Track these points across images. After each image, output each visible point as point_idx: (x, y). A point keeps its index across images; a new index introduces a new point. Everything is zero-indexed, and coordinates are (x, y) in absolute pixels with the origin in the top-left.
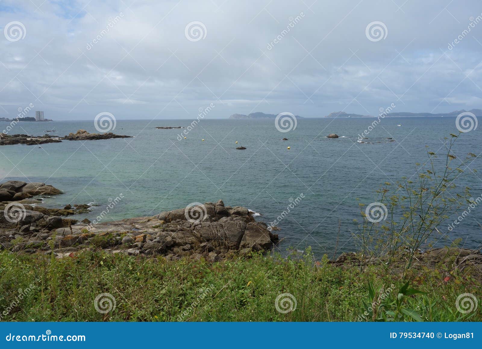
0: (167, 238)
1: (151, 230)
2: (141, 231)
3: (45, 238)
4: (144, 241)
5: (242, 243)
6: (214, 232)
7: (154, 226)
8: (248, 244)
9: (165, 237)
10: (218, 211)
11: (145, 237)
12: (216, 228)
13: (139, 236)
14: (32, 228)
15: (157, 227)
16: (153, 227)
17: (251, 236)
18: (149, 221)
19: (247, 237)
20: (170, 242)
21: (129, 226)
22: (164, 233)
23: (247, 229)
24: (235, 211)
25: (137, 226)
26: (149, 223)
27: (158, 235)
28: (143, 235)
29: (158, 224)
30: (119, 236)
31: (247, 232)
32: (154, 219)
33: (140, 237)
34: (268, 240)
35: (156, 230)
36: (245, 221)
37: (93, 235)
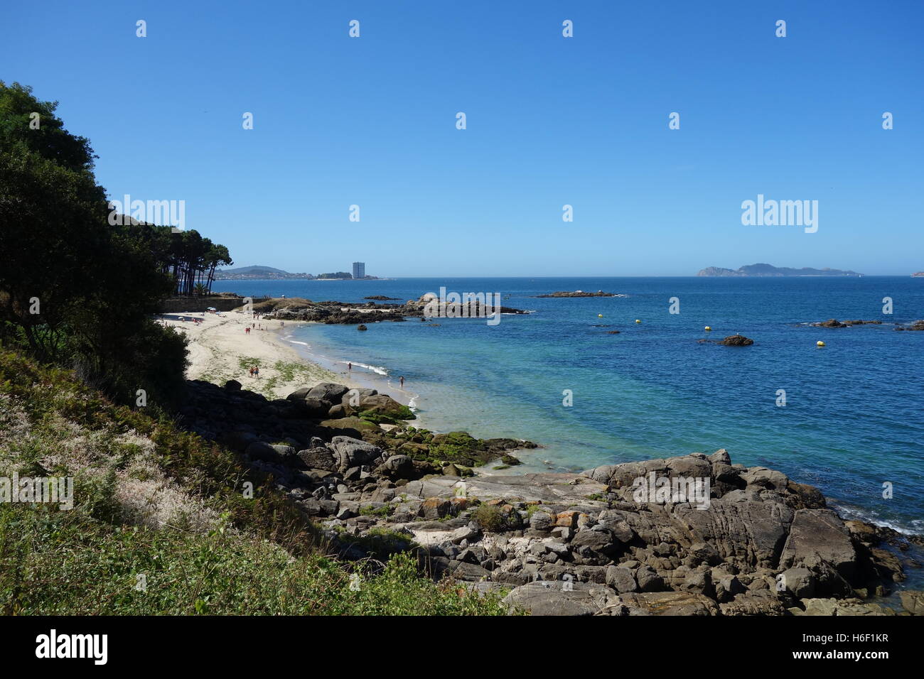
0: (620, 524)
1: (584, 504)
2: (564, 503)
3: (389, 498)
4: (574, 526)
5: (786, 555)
6: (719, 522)
7: (589, 494)
8: (802, 560)
9: (617, 522)
10: (719, 474)
11: (575, 517)
12: (724, 513)
13: (563, 513)
14: (364, 475)
15: (595, 498)
16: (586, 497)
17: (805, 541)
18: (577, 482)
19: (798, 543)
20: (627, 533)
21: (541, 490)
22: (613, 513)
23: (796, 524)
24: (759, 477)
25: (555, 491)
26: (578, 488)
27: (602, 515)
28: (570, 512)
29: (597, 492)
30: (525, 510)
31: (794, 530)
32: (587, 481)
33: (565, 517)
34: (850, 556)
35: (596, 504)
36: (789, 505)
37: (477, 503)
